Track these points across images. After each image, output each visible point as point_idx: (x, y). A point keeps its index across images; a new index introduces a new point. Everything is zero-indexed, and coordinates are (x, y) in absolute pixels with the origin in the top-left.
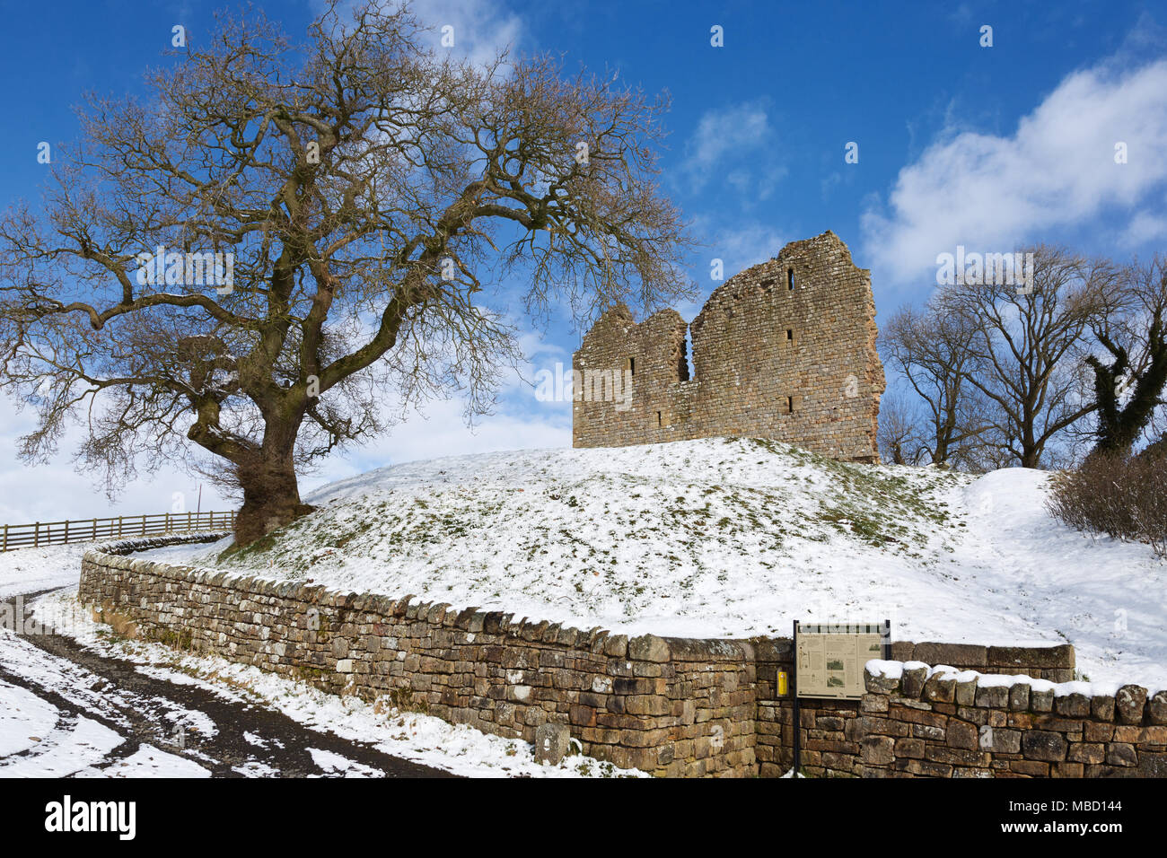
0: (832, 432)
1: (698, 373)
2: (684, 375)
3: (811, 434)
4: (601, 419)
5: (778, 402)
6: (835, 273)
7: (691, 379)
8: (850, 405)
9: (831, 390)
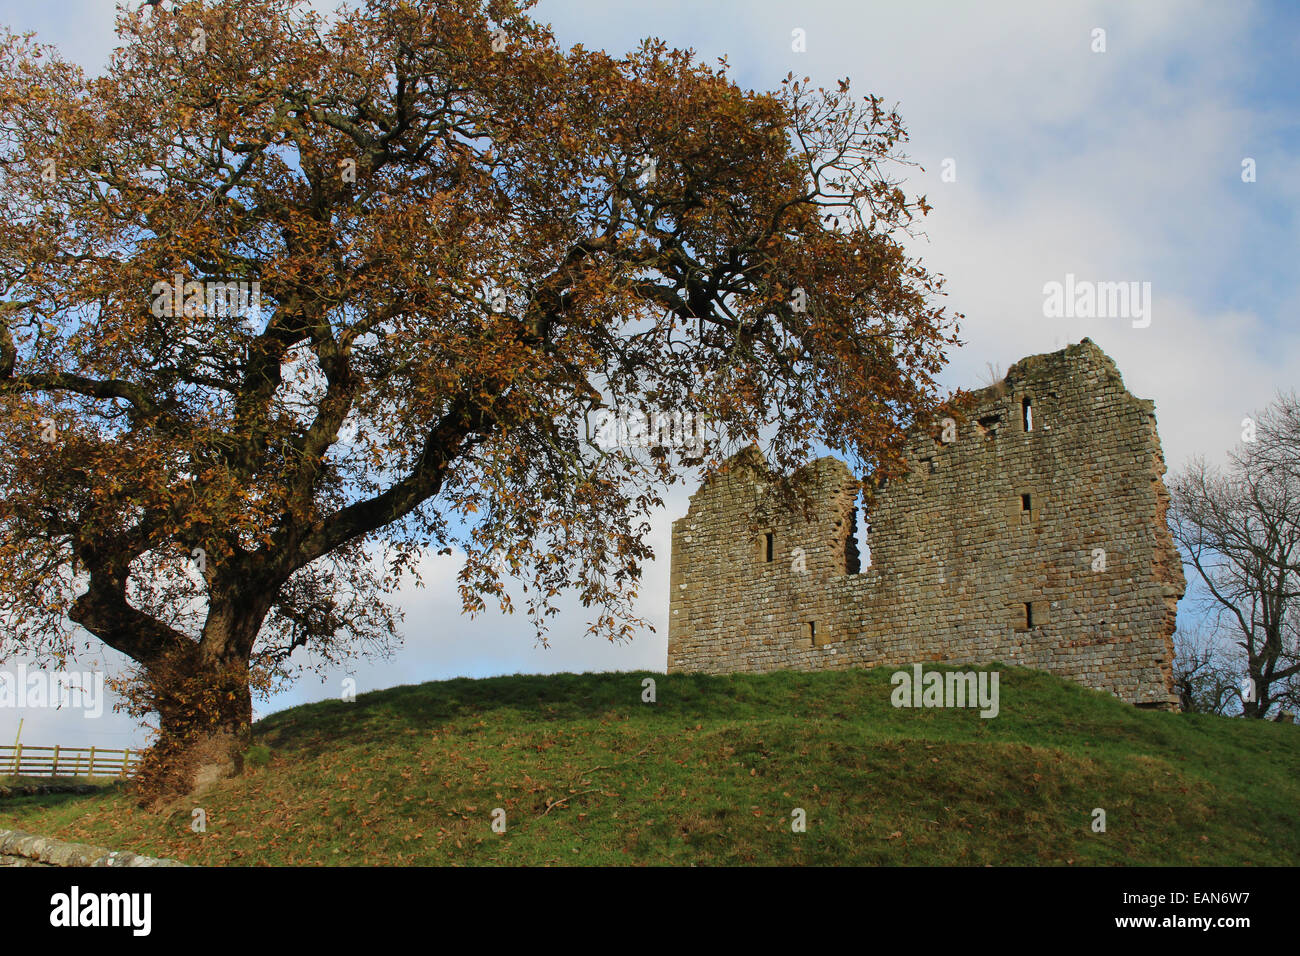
0: (1100, 662)
1: (878, 559)
2: (853, 565)
3: (1064, 665)
4: (715, 631)
5: (1007, 611)
6: (1098, 405)
7: (863, 570)
8: (1128, 617)
9: (1097, 593)
